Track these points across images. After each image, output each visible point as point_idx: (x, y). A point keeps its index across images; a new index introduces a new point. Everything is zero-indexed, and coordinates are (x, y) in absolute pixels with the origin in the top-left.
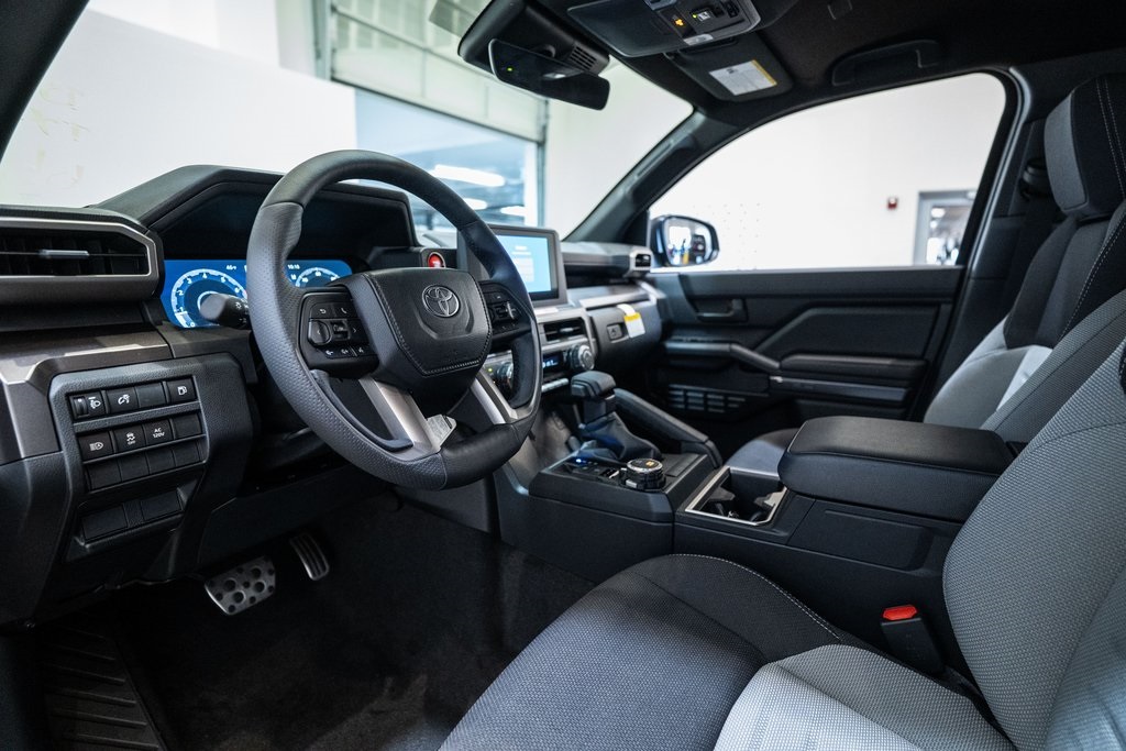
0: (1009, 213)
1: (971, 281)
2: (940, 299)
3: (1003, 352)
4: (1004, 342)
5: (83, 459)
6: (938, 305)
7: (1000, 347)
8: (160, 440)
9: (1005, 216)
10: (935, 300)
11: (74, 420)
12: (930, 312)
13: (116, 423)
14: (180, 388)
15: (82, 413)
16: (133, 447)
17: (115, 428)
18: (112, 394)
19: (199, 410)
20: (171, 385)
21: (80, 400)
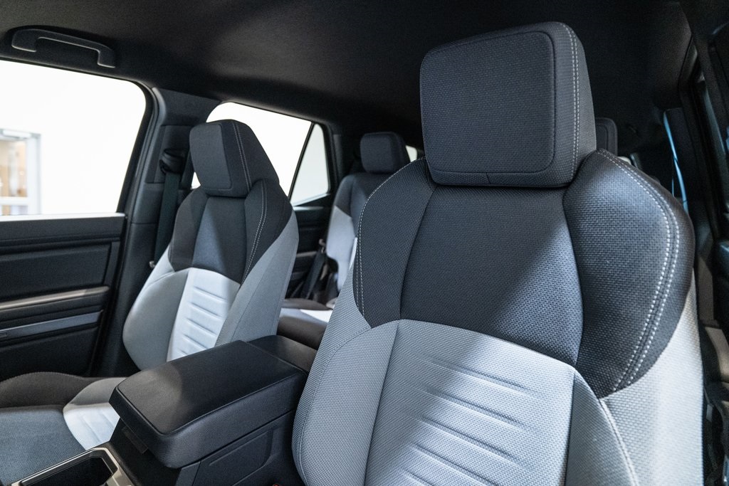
0: (155, 181)
1: (134, 225)
2: (111, 239)
3: (172, 274)
4: (171, 268)
6: (109, 243)
7: (170, 271)
9: (153, 183)
10: (107, 239)
12: (106, 249)
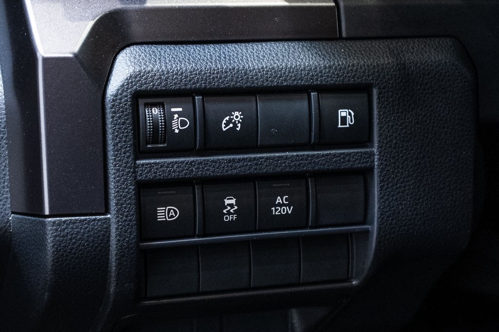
5: (142, 237)
8: (283, 222)
11: (140, 152)
13: (209, 172)
14: (343, 113)
15: (155, 141)
16: (231, 228)
17: (206, 182)
18: (213, 107)
19: (371, 169)
20: (328, 101)
21: (156, 111)
